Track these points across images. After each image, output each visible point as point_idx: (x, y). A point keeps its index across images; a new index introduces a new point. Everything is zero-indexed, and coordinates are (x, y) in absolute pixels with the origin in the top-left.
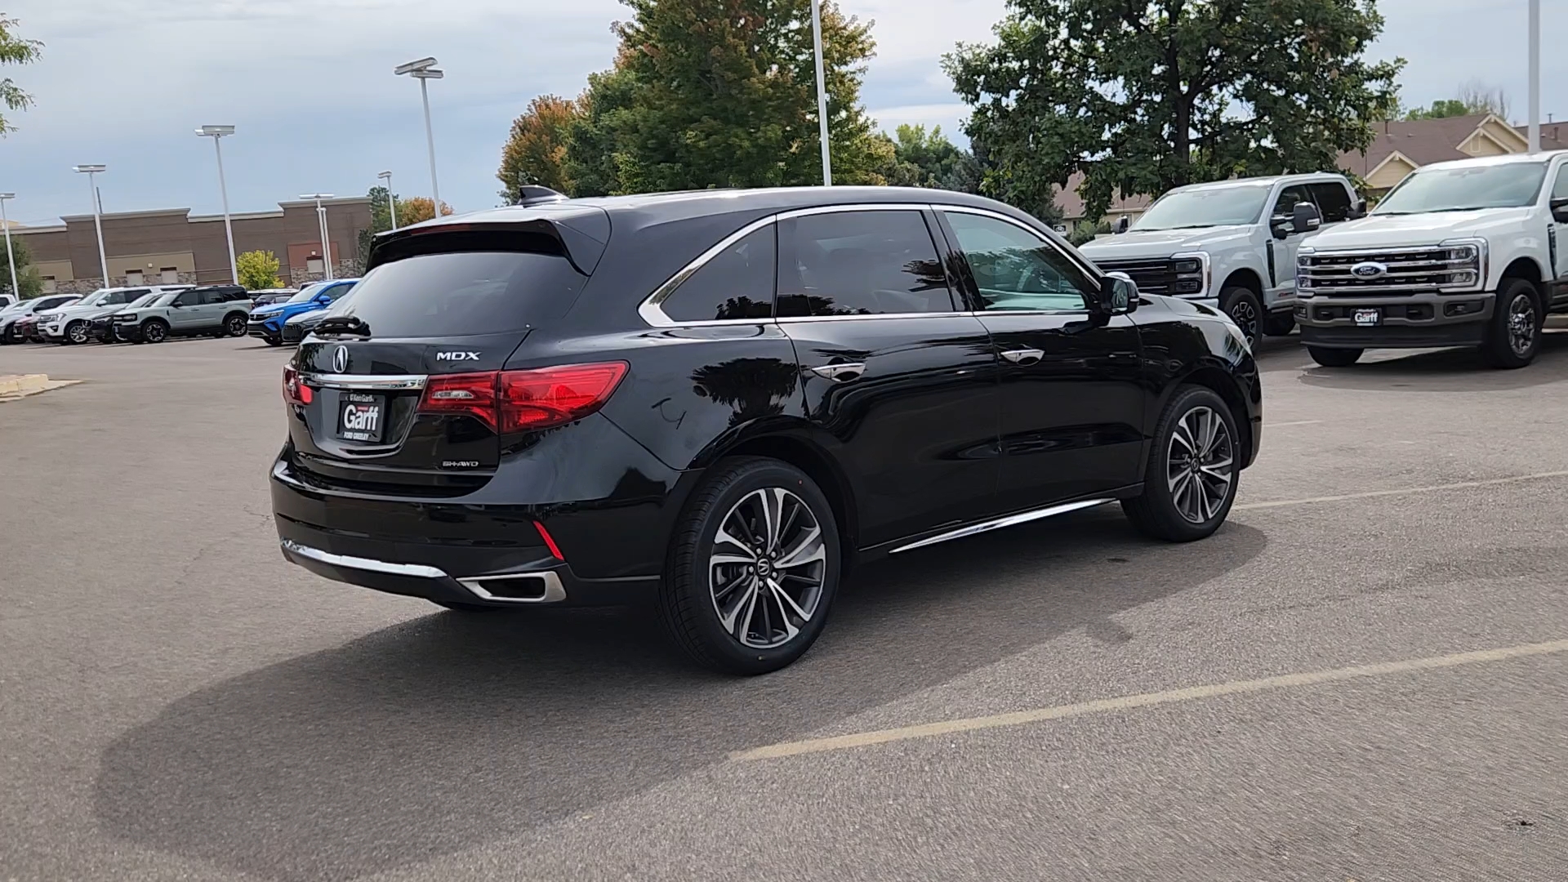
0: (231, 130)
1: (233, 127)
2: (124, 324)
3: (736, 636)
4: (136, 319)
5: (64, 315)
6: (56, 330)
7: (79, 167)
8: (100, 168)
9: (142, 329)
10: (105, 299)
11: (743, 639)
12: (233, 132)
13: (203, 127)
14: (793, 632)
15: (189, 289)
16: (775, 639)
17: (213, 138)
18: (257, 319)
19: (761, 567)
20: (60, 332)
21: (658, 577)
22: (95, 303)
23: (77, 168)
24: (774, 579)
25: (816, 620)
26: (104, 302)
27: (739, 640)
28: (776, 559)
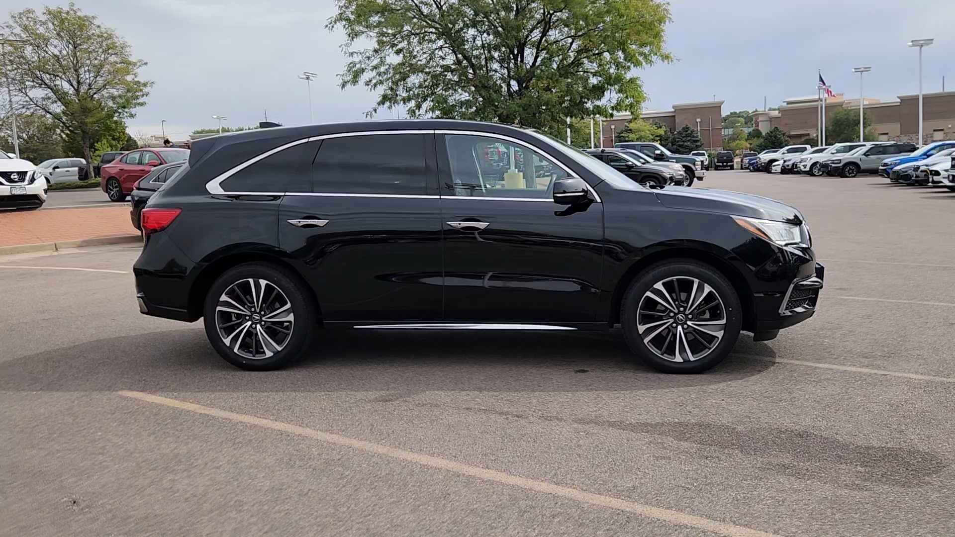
0: (930, 42)
1: (932, 40)
2: (833, 165)
3: (231, 348)
4: (840, 163)
5: (811, 159)
6: (805, 167)
7: (855, 69)
8: (867, 69)
9: (843, 169)
10: (836, 150)
11: (236, 350)
12: (932, 43)
13: (912, 41)
14: (269, 354)
15: (877, 145)
16: (257, 355)
17: (919, 47)
18: (884, 166)
19: (254, 318)
20: (807, 169)
21: (186, 311)
22: (830, 152)
23: (853, 70)
24: (261, 326)
25: (284, 351)
26: (835, 151)
27: (233, 350)
28: (264, 316)
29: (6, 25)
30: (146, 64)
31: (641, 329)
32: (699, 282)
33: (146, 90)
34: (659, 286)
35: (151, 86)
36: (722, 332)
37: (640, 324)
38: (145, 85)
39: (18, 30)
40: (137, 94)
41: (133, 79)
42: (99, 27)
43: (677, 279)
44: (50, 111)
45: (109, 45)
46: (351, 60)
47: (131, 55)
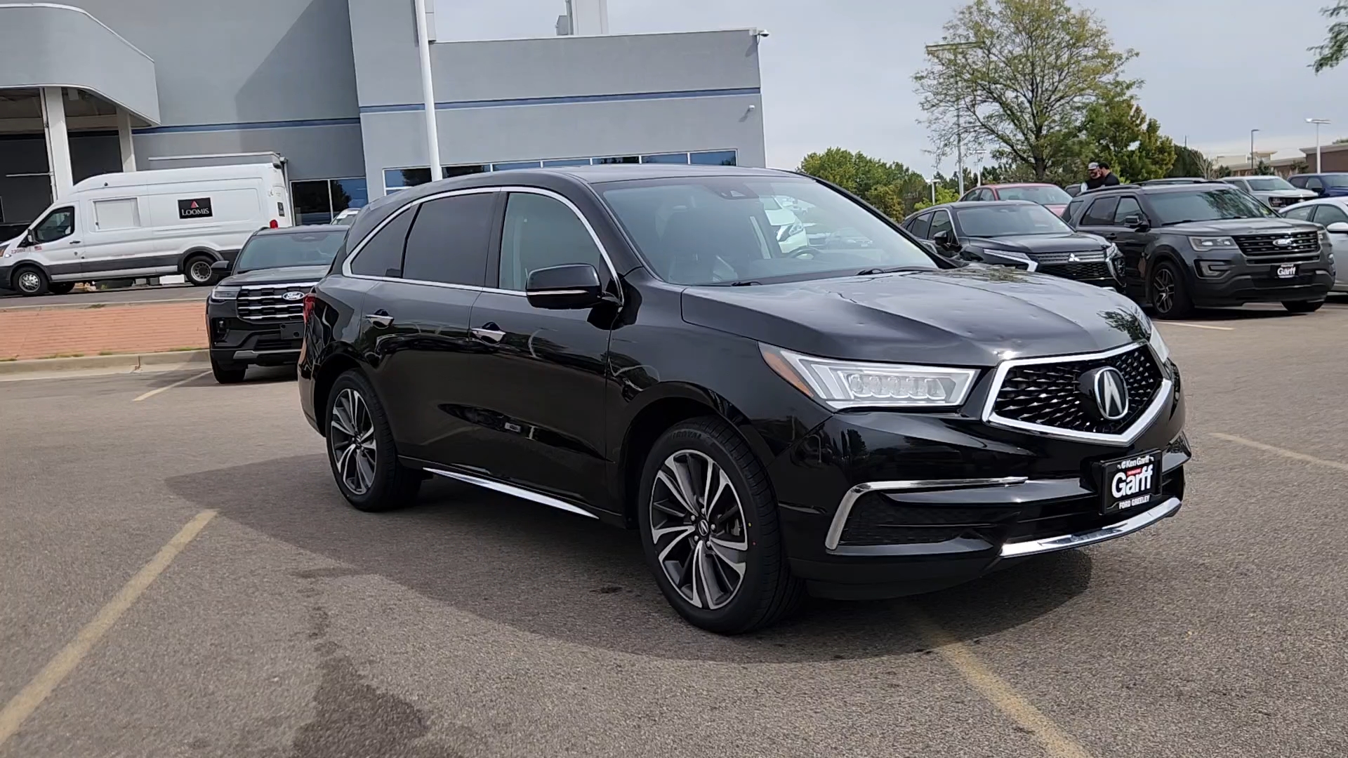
29: (950, 24)
30: (1137, 54)
31: (657, 534)
32: (714, 464)
33: (1128, 93)
34: (670, 462)
35: (1140, 87)
36: (744, 565)
37: (654, 527)
38: (1128, 87)
39: (961, 31)
40: (1117, 99)
41: (1114, 79)
42: (1068, 10)
43: (691, 455)
44: (1000, 133)
45: (1079, 34)
46: (1334, 20)
47: (1112, 44)
